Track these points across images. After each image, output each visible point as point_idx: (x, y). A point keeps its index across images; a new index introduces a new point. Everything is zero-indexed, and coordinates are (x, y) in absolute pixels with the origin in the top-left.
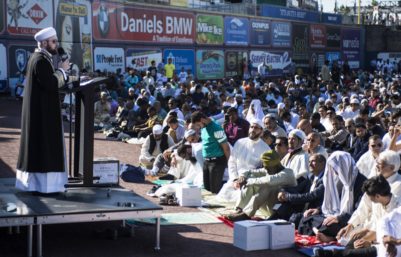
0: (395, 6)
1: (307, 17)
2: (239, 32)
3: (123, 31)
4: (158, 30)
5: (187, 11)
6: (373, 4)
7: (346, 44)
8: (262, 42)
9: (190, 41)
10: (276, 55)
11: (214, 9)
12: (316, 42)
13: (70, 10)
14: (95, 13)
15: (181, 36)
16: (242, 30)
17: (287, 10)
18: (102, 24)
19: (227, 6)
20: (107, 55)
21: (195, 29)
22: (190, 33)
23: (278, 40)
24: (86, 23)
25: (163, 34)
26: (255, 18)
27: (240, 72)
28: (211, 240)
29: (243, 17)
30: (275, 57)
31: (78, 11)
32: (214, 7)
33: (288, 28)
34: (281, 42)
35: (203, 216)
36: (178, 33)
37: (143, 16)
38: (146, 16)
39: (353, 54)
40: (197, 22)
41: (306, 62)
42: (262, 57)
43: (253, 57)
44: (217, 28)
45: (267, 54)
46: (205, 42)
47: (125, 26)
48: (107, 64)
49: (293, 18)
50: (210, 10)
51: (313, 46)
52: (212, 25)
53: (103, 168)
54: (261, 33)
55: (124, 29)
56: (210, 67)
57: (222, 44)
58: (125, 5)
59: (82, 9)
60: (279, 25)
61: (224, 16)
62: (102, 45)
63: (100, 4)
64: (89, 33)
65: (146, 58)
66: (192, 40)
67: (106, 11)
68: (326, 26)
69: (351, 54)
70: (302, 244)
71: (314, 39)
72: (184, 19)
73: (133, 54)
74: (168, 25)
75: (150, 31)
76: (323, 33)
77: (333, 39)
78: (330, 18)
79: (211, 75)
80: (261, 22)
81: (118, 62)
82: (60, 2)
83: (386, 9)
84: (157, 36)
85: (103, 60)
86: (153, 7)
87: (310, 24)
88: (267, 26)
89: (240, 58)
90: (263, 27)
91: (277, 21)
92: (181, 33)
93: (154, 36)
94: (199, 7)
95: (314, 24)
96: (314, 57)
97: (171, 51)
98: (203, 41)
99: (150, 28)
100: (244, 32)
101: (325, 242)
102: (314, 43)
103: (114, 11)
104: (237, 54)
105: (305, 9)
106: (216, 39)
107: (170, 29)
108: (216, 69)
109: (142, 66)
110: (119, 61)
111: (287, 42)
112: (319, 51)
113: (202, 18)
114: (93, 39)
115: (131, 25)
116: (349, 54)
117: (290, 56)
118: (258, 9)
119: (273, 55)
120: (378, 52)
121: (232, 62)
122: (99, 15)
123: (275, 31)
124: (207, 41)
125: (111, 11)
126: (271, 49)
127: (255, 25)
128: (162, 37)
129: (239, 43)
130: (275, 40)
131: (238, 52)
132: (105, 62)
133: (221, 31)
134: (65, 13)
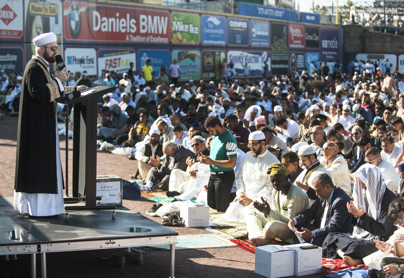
0: (371, 6)
1: (285, 16)
2: (216, 31)
3: (95, 32)
4: (131, 30)
5: (162, 9)
6: (348, 4)
7: (325, 44)
8: (240, 42)
9: (165, 40)
10: (255, 55)
11: (189, 7)
12: (295, 42)
13: (40, 10)
14: (66, 13)
15: (155, 35)
16: (219, 29)
17: (265, 8)
18: (73, 24)
19: (203, 4)
20: (79, 57)
21: (171, 28)
22: (165, 32)
23: (256, 40)
24: (57, 22)
25: (137, 33)
26: (232, 17)
27: (218, 73)
28: (228, 266)
29: (221, 15)
30: (253, 57)
31: (49, 10)
32: (190, 5)
33: (267, 27)
34: (259, 42)
35: (214, 238)
36: (153, 32)
37: (116, 15)
38: (120, 15)
39: (332, 55)
40: (172, 20)
41: (285, 62)
42: (240, 58)
43: (231, 58)
44: (193, 26)
45: (245, 54)
46: (181, 42)
47: (97, 25)
48: (78, 65)
49: (272, 17)
50: (185, 8)
51: (292, 46)
52: (188, 24)
53: (105, 187)
54: (239, 32)
55: (96, 29)
56: (186, 68)
57: (198, 43)
58: (97, 3)
59: (53, 8)
60: (258, 24)
61: (200, 14)
62: (74, 45)
63: (71, 3)
64: (59, 33)
65: (119, 59)
66: (167, 39)
67: (77, 9)
68: (305, 25)
69: (330, 55)
70: (329, 269)
71: (293, 39)
72: (159, 17)
73: (105, 55)
74: (142, 24)
75: (123, 31)
76: (302, 33)
77: (311, 39)
78: (308, 18)
79: (187, 76)
80: (238, 21)
81: (89, 63)
82: (30, 2)
83: (362, 9)
84: (131, 36)
85: (75, 62)
86: (126, 6)
87: (288, 24)
88: (244, 25)
89: (217, 58)
90: (241, 26)
91: (255, 19)
92: (156, 32)
93: (127, 36)
94: (173, 4)
95: (293, 24)
96: (293, 57)
97: (145, 52)
98: (179, 40)
99: (123, 28)
100: (221, 31)
101: (352, 266)
102: (293, 43)
103: (86, 10)
104: (214, 54)
105: (282, 8)
106: (192, 39)
107: (144, 27)
108: (192, 70)
109: (115, 67)
110: (91, 62)
111: (265, 42)
112: (298, 51)
113: (177, 17)
114: (64, 39)
115: (103, 24)
116: (328, 55)
117: (269, 56)
118: (235, 7)
119: (252, 55)
120: (357, 53)
121: (209, 63)
122: (70, 15)
123: (254, 30)
124: (182, 40)
125: (83, 9)
126: (249, 49)
127: (233, 24)
128: (136, 36)
129: (216, 43)
130: (253, 40)
131: (215, 53)
132: (76, 63)
133: (197, 30)
134: (35, 12)
